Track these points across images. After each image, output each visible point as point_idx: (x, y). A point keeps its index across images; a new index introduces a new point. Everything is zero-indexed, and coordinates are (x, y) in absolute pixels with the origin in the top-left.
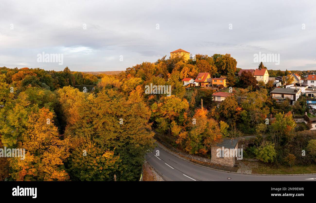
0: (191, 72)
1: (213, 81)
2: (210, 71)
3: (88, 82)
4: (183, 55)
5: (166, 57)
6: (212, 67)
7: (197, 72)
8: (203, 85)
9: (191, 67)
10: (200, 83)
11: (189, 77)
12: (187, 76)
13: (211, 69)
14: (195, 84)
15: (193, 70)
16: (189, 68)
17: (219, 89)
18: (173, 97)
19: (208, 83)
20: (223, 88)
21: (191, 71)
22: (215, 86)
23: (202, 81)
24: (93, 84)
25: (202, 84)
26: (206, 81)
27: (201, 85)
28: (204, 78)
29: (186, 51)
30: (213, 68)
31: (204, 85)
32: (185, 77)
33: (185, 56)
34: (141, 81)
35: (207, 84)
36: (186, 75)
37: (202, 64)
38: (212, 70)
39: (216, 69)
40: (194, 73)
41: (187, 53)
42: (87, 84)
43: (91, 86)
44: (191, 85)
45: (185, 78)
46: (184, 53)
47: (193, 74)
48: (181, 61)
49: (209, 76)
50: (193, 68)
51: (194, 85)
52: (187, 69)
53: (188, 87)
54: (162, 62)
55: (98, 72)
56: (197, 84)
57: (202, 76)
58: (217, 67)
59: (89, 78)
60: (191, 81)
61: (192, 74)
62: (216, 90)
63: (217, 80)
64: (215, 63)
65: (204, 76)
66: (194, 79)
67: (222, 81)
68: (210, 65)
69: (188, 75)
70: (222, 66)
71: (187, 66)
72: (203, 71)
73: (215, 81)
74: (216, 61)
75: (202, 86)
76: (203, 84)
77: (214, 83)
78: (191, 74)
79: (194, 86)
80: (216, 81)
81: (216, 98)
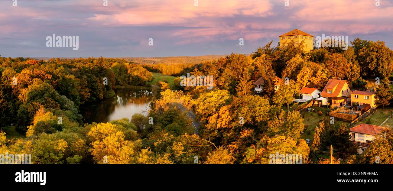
0: (314, 77)
1: (353, 96)
2: (348, 73)
3: (136, 82)
4: (302, 42)
5: (272, 44)
6: (352, 66)
7: (325, 77)
8: (335, 103)
9: (315, 67)
10: (330, 100)
11: (312, 86)
12: (308, 83)
13: (350, 70)
14: (321, 101)
15: (319, 73)
16: (312, 69)
17: (362, 113)
18: (282, 140)
19: (343, 100)
20: (369, 111)
21: (314, 74)
22: (355, 106)
23: (334, 96)
24: (144, 84)
25: (333, 101)
26: (340, 95)
27: (331, 104)
28: (337, 91)
29: (305, 33)
30: (353, 68)
31: (337, 104)
32: (305, 85)
33: (304, 44)
34: (227, 97)
35: (341, 101)
36: (306, 81)
37: (334, 62)
38: (352, 71)
39: (358, 69)
40: (320, 78)
41: (308, 37)
42: (135, 85)
43: (142, 88)
44: (314, 102)
45: (304, 87)
46: (304, 37)
47: (318, 80)
48: (298, 56)
49: (345, 87)
50: (317, 70)
51: (320, 103)
52: (309, 71)
53: (309, 105)
54: (265, 55)
55: (154, 58)
56: (324, 101)
57: (334, 87)
58: (360, 64)
59: (139, 74)
60: (315, 93)
61: (316, 81)
62: (356, 116)
63: (359, 96)
64: (356, 59)
65: (337, 85)
66: (321, 90)
67: (368, 97)
68: (348, 63)
69: (309, 81)
70: (369, 63)
71: (308, 66)
72: (335, 74)
73: (355, 96)
74: (360, 54)
75: (333, 106)
76: (335, 101)
77: (354, 99)
78: (314, 80)
79: (319, 105)
80: (358, 97)
81: (356, 135)
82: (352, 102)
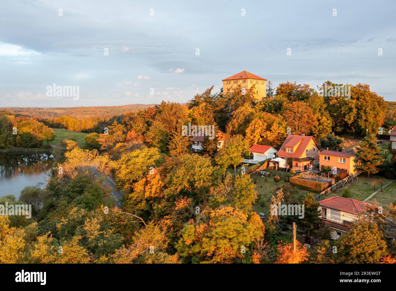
0: (268, 132)
1: (322, 157)
2: (315, 127)
3: (27, 142)
4: (252, 87)
6: (320, 118)
7: (283, 132)
8: (297, 166)
9: (269, 119)
10: (289, 162)
11: (265, 143)
12: (261, 140)
13: (318, 123)
14: (278, 163)
15: (275, 126)
16: (265, 121)
17: (336, 181)
19: (309, 162)
20: (346, 179)
21: (269, 128)
22: (326, 171)
23: (296, 156)
24: (41, 145)
25: (294, 163)
26: (304, 156)
27: (291, 167)
28: (300, 150)
29: (256, 76)
30: (321, 121)
31: (300, 167)
32: (256, 142)
33: (255, 90)
35: (305, 163)
36: (258, 137)
37: (295, 113)
38: (320, 124)
39: (329, 122)
40: (276, 134)
41: (260, 82)
42: (26, 147)
43: (36, 150)
44: (268, 164)
45: (255, 144)
46: (254, 81)
47: (274, 136)
48: (247, 105)
49: (311, 145)
50: (273, 123)
51: (277, 165)
52: (261, 124)
53: (261, 168)
54: (205, 104)
56: (282, 163)
57: (295, 145)
58: (332, 116)
59: (31, 130)
60: (270, 152)
61: (271, 136)
62: (327, 185)
63: (331, 157)
64: (326, 109)
65: (299, 143)
66: (277, 148)
67: (345, 160)
68: (314, 114)
69: (262, 137)
70: (345, 115)
71: (260, 118)
72: (297, 128)
73: (325, 158)
74: (331, 103)
75: (294, 169)
76: (297, 164)
77: (323, 162)
78: (268, 135)
79: (275, 167)
80: (329, 158)
81: (329, 211)
82: (320, 165)
